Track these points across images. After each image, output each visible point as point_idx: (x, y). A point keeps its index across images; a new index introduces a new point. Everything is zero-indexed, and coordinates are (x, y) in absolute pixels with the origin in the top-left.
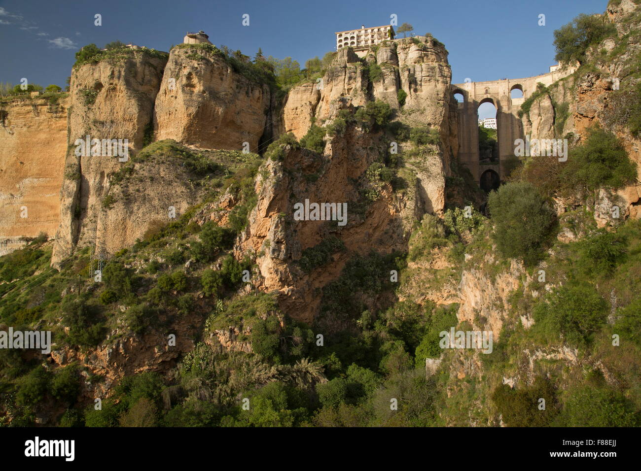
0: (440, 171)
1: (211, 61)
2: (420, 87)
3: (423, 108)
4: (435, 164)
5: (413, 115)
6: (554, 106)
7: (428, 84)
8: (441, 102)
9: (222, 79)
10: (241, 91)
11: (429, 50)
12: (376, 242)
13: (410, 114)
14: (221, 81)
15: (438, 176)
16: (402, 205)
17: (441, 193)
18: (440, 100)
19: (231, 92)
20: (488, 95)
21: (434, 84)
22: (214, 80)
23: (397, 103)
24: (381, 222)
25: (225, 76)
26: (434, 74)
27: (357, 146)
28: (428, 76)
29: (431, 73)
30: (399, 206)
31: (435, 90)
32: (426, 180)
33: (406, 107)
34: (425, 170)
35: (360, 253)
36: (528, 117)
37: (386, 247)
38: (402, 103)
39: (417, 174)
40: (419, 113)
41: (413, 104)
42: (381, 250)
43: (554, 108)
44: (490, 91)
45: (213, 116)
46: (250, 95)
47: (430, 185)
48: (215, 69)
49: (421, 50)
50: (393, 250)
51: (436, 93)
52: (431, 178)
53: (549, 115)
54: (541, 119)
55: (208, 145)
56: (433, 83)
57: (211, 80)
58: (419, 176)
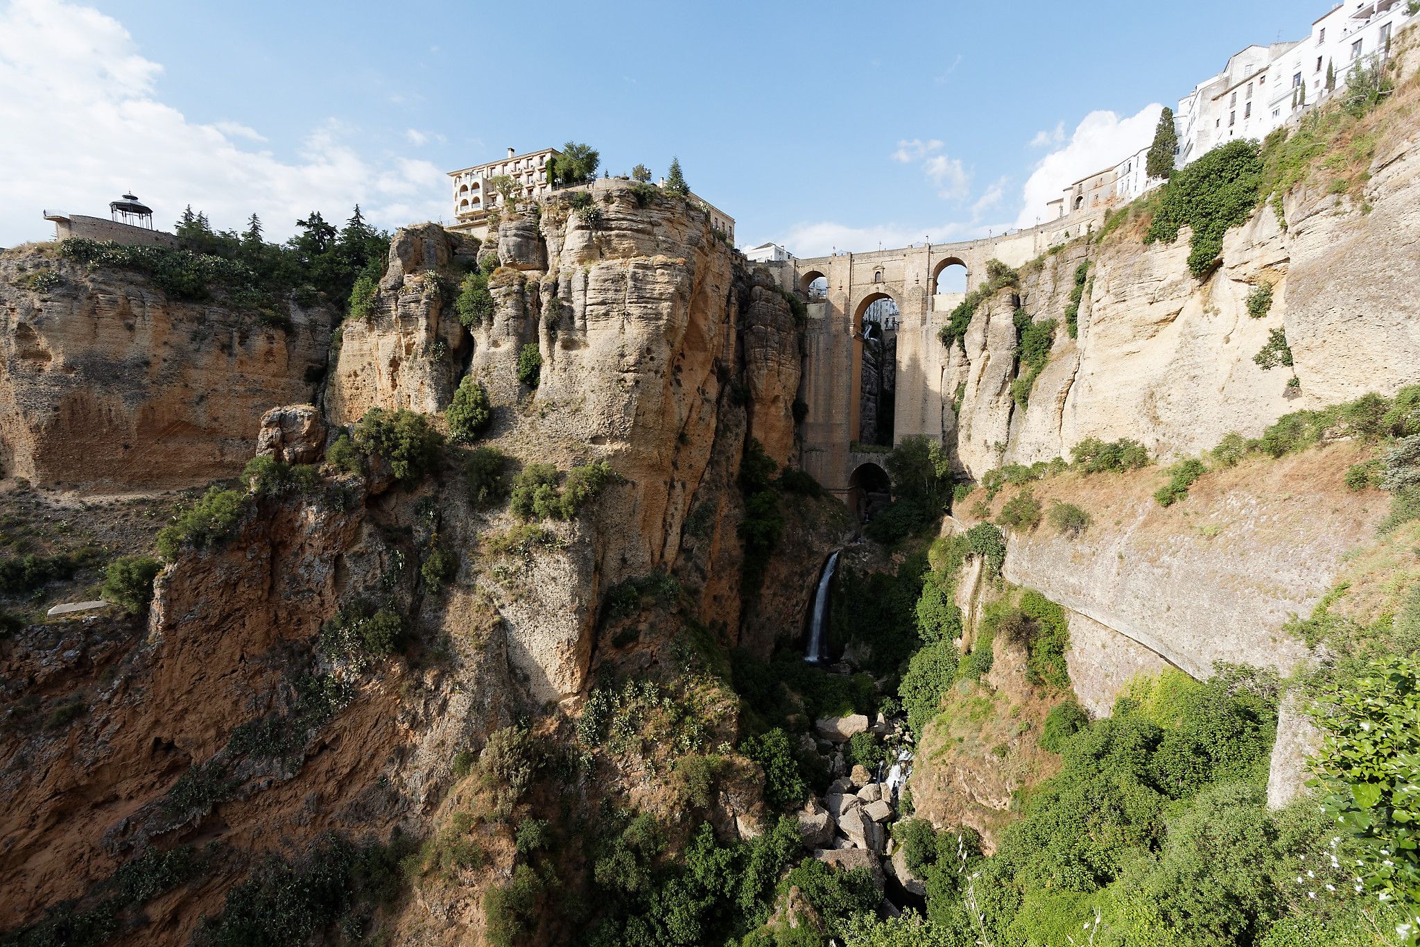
0: (566, 598)
1: (86, 288)
2: (580, 334)
3: (580, 395)
4: (554, 579)
5: (552, 417)
6: (1021, 326)
7: (602, 323)
8: (630, 377)
9: (131, 328)
10: (203, 347)
11: (614, 224)
12: (346, 816)
13: (543, 416)
14: (128, 333)
15: (561, 613)
16: (433, 709)
17: (567, 655)
18: (627, 371)
19: (165, 355)
20: (879, 285)
21: (618, 325)
22: (103, 334)
23: (515, 382)
24: (366, 758)
25: (139, 320)
26: (620, 296)
27: (308, 555)
28: (603, 303)
29: (610, 295)
30: (421, 712)
31: (619, 343)
32: (526, 625)
33: (540, 394)
34: (527, 596)
35: (289, 854)
36: (962, 347)
37: (379, 823)
38: (530, 380)
39: (502, 607)
40: (567, 410)
41: (558, 384)
42: (359, 835)
43: (1019, 333)
44: (886, 276)
45: (110, 421)
46: (237, 349)
47: (538, 636)
48: (102, 305)
49: (586, 228)
50: (397, 831)
51: (617, 352)
52: (541, 618)
53: (1005, 352)
54: (988, 358)
55: (121, 484)
56: (615, 321)
57: (96, 335)
58: (507, 613)
